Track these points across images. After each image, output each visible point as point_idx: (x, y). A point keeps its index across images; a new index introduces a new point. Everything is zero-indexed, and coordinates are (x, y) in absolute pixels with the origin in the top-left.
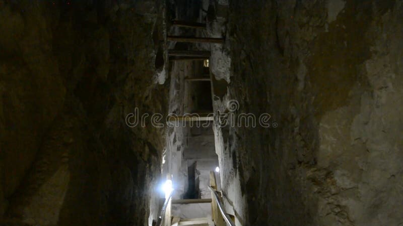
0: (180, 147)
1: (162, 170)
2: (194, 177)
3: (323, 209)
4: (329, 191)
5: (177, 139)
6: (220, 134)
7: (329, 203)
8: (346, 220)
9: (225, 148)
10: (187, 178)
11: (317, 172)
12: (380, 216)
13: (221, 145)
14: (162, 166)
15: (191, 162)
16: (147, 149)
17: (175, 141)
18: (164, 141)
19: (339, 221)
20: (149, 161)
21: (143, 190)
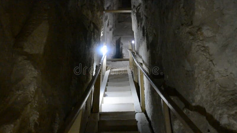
0: (111, 29)
1: (101, 39)
2: (119, 46)
3: (194, 49)
4: (199, 39)
5: (109, 24)
6: (135, 18)
7: (198, 45)
8: (208, 54)
9: (138, 26)
10: (115, 47)
11: (192, 29)
12: (227, 51)
13: (135, 25)
14: (101, 37)
15: (118, 38)
16: (92, 26)
17: (108, 25)
18: (102, 22)
19: (203, 55)
20: (93, 31)
21: (90, 47)
